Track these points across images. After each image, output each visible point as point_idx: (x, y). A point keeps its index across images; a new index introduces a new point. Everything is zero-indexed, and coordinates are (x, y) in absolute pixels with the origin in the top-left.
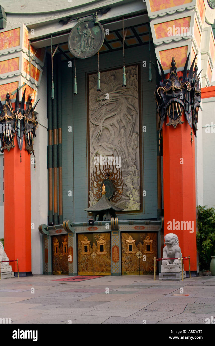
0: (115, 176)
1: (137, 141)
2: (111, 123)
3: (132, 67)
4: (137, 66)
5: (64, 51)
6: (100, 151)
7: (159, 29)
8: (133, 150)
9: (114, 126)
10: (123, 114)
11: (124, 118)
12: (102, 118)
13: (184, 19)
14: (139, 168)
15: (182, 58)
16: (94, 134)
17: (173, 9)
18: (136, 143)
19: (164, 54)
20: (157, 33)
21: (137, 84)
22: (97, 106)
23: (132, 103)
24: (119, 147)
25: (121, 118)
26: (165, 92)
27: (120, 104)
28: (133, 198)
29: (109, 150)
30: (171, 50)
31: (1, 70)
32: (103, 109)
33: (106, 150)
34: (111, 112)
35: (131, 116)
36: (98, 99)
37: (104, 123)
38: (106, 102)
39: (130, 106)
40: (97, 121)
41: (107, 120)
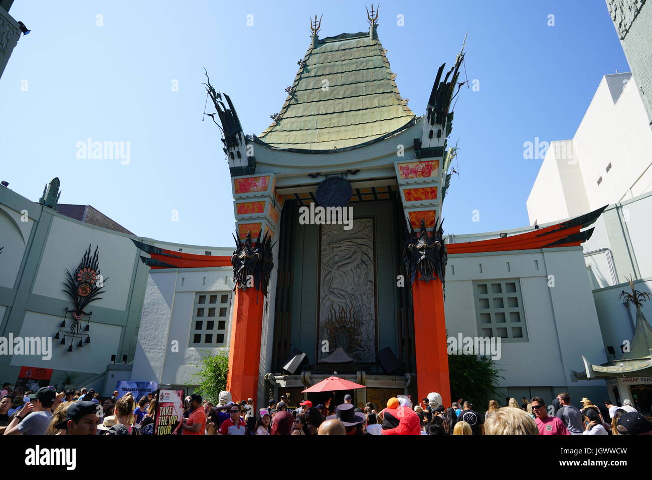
0: (351, 325)
1: (372, 290)
3: (366, 219)
4: (372, 219)
5: (301, 198)
6: (332, 297)
7: (408, 193)
8: (368, 299)
9: (347, 273)
10: (357, 262)
11: (359, 267)
12: (335, 264)
13: (431, 188)
14: (374, 318)
15: (430, 220)
16: (326, 279)
17: (421, 179)
18: (371, 292)
19: (413, 215)
20: (406, 197)
21: (371, 235)
22: (330, 252)
23: (367, 253)
24: (353, 295)
25: (356, 266)
26: (417, 249)
27: (354, 253)
28: (369, 350)
29: (341, 296)
30: (419, 212)
31: (244, 211)
32: (336, 255)
33: (339, 297)
34: (345, 260)
35: (366, 265)
36: (331, 245)
37: (336, 269)
38: (339, 249)
39: (364, 255)
40: (330, 267)
41: (341, 266)
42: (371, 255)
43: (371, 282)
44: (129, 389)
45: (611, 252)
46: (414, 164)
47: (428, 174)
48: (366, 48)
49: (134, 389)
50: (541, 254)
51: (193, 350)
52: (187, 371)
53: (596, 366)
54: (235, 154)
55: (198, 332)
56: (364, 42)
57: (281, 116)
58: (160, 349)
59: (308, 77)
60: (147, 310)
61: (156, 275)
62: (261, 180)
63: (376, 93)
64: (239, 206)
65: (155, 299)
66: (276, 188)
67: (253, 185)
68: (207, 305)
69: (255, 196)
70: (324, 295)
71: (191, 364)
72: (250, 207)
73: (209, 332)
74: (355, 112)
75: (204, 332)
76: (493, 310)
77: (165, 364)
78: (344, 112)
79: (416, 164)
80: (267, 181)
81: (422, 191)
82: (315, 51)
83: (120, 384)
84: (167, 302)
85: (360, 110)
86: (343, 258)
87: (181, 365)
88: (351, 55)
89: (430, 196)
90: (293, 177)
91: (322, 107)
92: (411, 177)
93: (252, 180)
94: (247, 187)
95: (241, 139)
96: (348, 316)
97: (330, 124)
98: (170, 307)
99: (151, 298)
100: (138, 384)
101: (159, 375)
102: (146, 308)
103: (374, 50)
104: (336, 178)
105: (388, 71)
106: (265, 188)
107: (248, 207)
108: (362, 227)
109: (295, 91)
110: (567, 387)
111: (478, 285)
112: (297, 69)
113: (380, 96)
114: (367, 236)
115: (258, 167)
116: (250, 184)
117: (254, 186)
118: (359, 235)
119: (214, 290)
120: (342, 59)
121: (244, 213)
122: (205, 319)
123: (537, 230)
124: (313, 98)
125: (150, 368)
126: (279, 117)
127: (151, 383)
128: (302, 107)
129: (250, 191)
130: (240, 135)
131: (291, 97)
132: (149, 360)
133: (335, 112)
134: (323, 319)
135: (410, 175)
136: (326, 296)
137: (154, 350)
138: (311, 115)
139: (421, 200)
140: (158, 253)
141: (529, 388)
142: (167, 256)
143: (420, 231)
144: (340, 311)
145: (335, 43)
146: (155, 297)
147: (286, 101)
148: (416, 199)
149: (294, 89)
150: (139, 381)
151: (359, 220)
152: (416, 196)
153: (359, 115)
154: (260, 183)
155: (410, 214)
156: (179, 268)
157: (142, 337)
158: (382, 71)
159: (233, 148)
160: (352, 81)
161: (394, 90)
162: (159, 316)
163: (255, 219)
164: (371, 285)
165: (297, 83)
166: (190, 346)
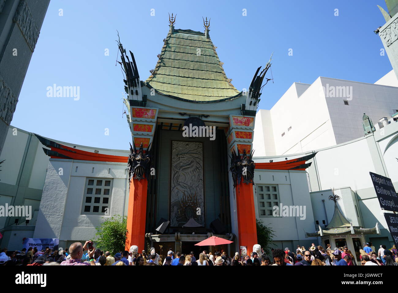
1: (202, 184)
2: (187, 171)
3: (199, 143)
6: (179, 187)
7: (237, 133)
8: (200, 190)
9: (187, 173)
10: (194, 168)
11: (195, 171)
12: (181, 167)
13: (249, 133)
14: (203, 201)
15: (248, 150)
16: (175, 176)
17: (244, 127)
18: (201, 186)
19: (239, 146)
20: (236, 135)
21: (202, 152)
22: (178, 160)
23: (199, 163)
24: (191, 187)
25: (193, 170)
26: (242, 165)
27: (192, 162)
28: (201, 219)
29: (184, 187)
30: (243, 145)
31: (138, 129)
32: (181, 162)
33: (183, 187)
34: (186, 165)
35: (199, 170)
36: (179, 156)
37: (182, 170)
38: (183, 159)
39: (198, 164)
40: (177, 169)
41: (184, 169)
42: (202, 165)
43: (201, 180)
44: (34, 244)
45: (308, 174)
46: (241, 118)
47: (248, 124)
48: (204, 42)
49: (39, 244)
50: (288, 173)
51: (84, 216)
52: (80, 231)
53: (325, 231)
54: (134, 91)
55: (88, 204)
56: (202, 38)
57: (156, 72)
58: (58, 215)
59: (170, 51)
60: (47, 187)
61: (54, 162)
62: (150, 112)
63: (212, 71)
64: (135, 125)
65: (54, 180)
66: (158, 118)
67: (145, 113)
68: (95, 187)
69: (146, 121)
70: (174, 186)
71: (82, 226)
72: (143, 128)
73: (97, 205)
74: (201, 80)
75: (92, 204)
76: (266, 200)
77: (63, 226)
78: (194, 78)
79: (242, 118)
80: (154, 113)
81: (244, 133)
82: (172, 36)
83: (28, 241)
84: (64, 182)
85: (204, 79)
86: (185, 165)
87: (76, 227)
88: (195, 44)
89: (248, 137)
90: (169, 113)
91: (181, 72)
92: (239, 125)
93: (145, 111)
94: (141, 114)
95: (138, 83)
96: (193, 199)
97: (187, 84)
98: (67, 186)
99: (51, 178)
100: (42, 240)
101: (57, 233)
102: (47, 186)
103: (209, 45)
104: (196, 118)
105: (218, 59)
106: (153, 117)
107: (141, 127)
108: (197, 147)
109: (163, 58)
110: (298, 240)
111: (259, 187)
112: (163, 44)
113: (214, 73)
114: (199, 153)
115: (148, 103)
116: (143, 113)
117: (145, 115)
118: (195, 151)
119: (101, 177)
120: (190, 45)
121: (138, 131)
122: (93, 196)
123: (286, 160)
124: (175, 65)
125: (50, 229)
126: (154, 72)
127: (54, 239)
128: (168, 69)
129: (143, 117)
130: (138, 80)
131: (161, 61)
132: (49, 222)
133: (189, 77)
134: (172, 200)
135: (238, 124)
136: (175, 186)
137: (54, 216)
138: (175, 76)
139: (244, 138)
140: (58, 147)
141: (282, 241)
142: (65, 150)
143: (243, 155)
144: (188, 196)
145: (185, 34)
146: (54, 178)
147: (158, 63)
148: (241, 137)
149: (162, 56)
150: (43, 238)
151: (195, 143)
152: (241, 136)
153: (203, 82)
154: (150, 113)
155: (238, 145)
156: (74, 159)
157: (43, 206)
158: (214, 59)
159: (133, 87)
160: (198, 60)
161: (222, 72)
162: (57, 192)
163: (145, 135)
164: (201, 182)
165: (163, 53)
166: (82, 214)
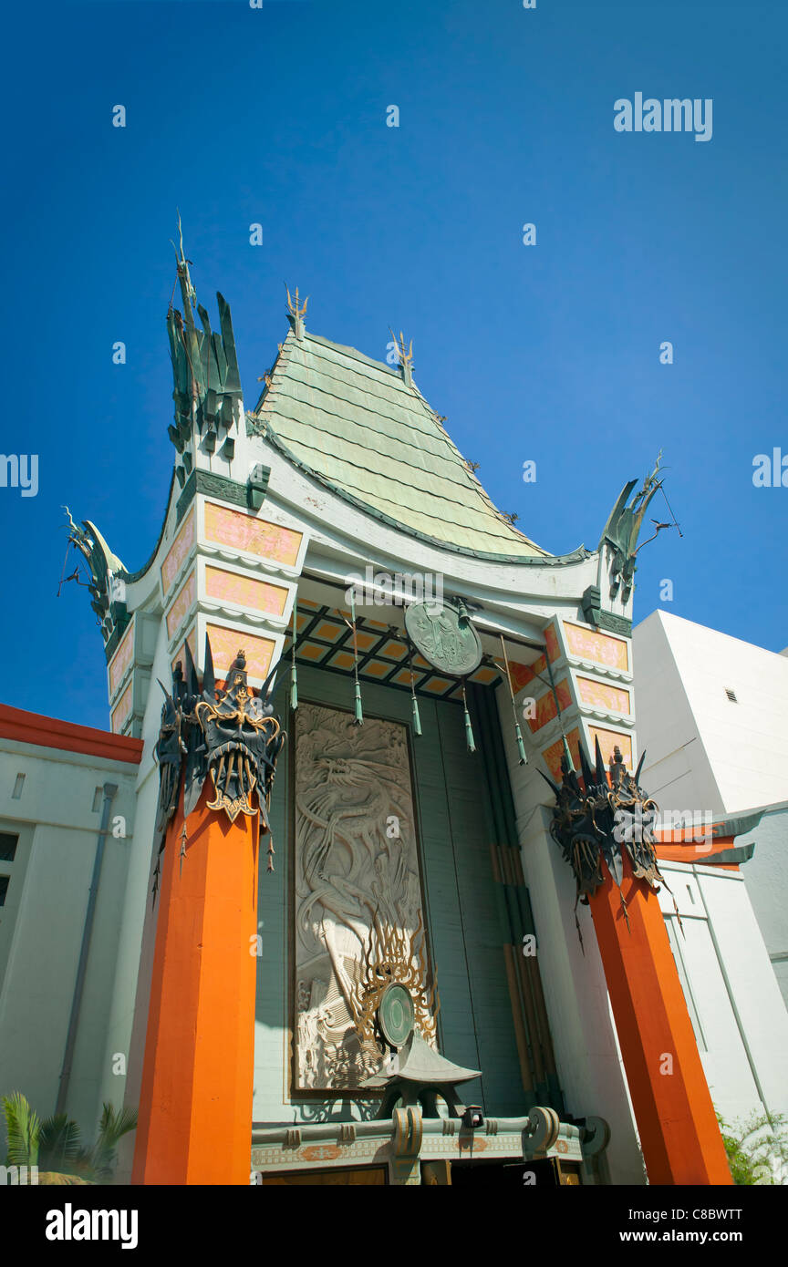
0: (413, 977)
1: (418, 893)
2: (356, 830)
3: (395, 725)
4: (404, 729)
6: (328, 896)
9: (359, 841)
10: (382, 818)
12: (333, 811)
13: (619, 690)
16: (311, 848)
17: (602, 666)
21: (406, 763)
22: (319, 779)
23: (401, 802)
24: (378, 899)
25: (379, 827)
27: (374, 795)
32: (334, 791)
33: (345, 899)
34: (353, 806)
35: (401, 831)
36: (323, 763)
37: (338, 824)
38: (340, 776)
39: (395, 806)
40: (319, 817)
41: (346, 820)
50: (693, 876)
54: (221, 441)
63: (447, 479)
69: (260, 566)
70: (307, 889)
86: (349, 802)
108: (387, 740)
113: (455, 486)
114: (397, 761)
118: (383, 752)
130: (236, 406)
134: (302, 955)
136: (312, 891)
143: (610, 770)
145: (339, 355)
151: (378, 721)
155: (590, 728)
159: (213, 427)
163: (255, 625)
